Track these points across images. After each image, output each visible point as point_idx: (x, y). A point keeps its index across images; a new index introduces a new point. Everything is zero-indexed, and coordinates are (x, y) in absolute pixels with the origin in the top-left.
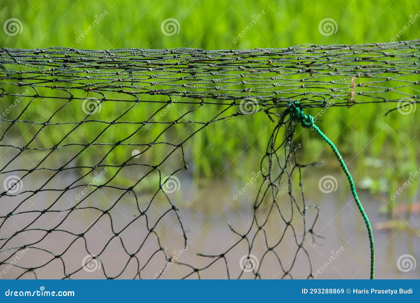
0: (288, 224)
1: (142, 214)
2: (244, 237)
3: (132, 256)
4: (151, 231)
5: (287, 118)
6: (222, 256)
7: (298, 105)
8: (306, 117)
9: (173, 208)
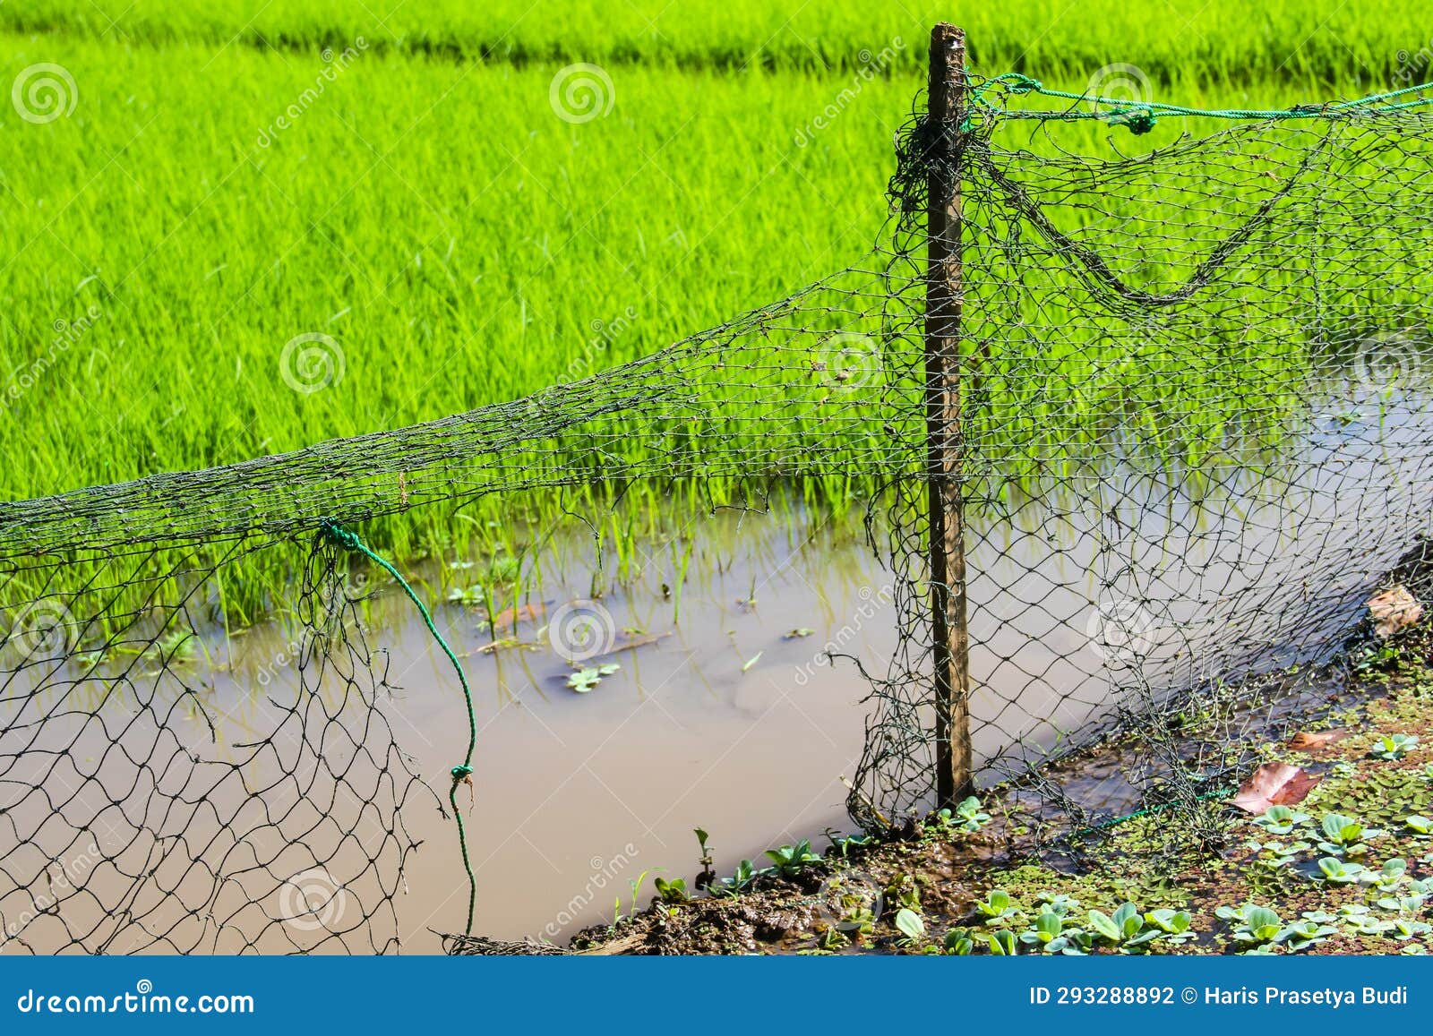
0: (350, 682)
1: (146, 707)
2: (292, 711)
3: (142, 766)
4: (162, 728)
5: (322, 542)
6: (268, 741)
7: (334, 523)
8: (348, 536)
9: (188, 690)
